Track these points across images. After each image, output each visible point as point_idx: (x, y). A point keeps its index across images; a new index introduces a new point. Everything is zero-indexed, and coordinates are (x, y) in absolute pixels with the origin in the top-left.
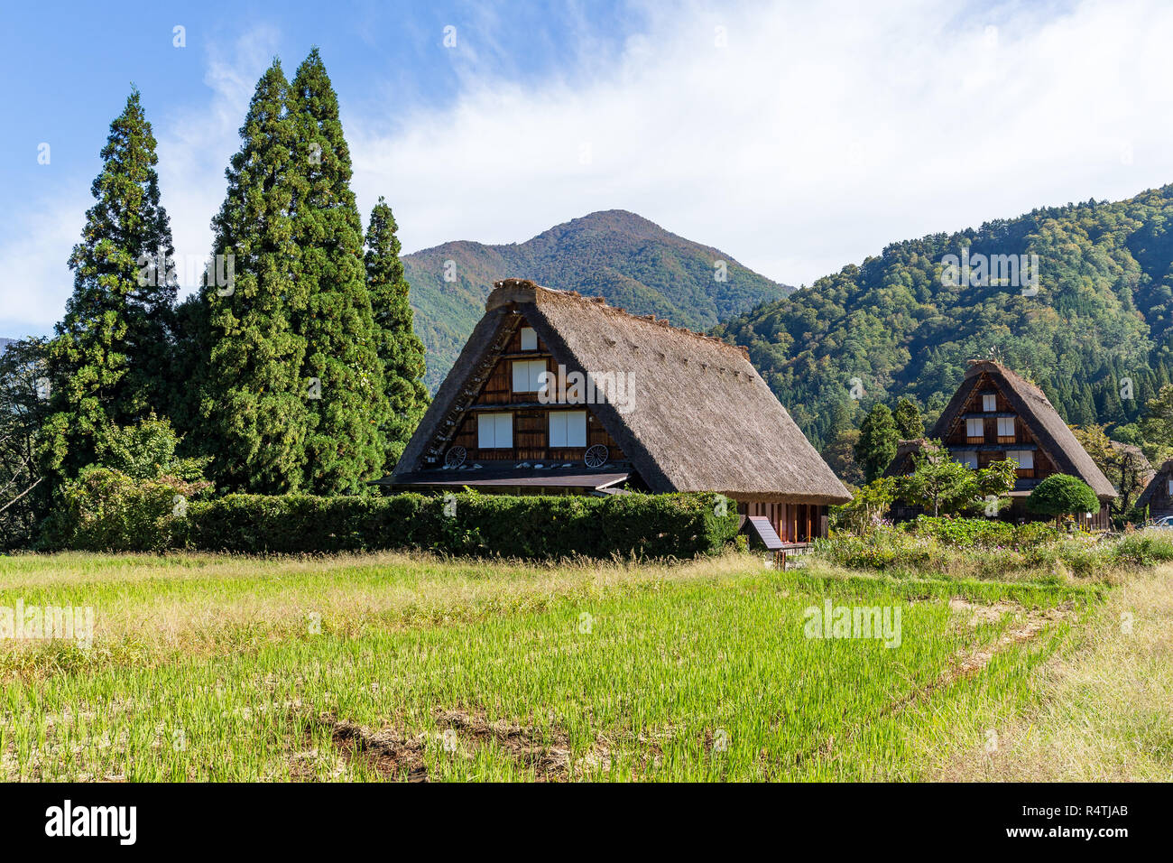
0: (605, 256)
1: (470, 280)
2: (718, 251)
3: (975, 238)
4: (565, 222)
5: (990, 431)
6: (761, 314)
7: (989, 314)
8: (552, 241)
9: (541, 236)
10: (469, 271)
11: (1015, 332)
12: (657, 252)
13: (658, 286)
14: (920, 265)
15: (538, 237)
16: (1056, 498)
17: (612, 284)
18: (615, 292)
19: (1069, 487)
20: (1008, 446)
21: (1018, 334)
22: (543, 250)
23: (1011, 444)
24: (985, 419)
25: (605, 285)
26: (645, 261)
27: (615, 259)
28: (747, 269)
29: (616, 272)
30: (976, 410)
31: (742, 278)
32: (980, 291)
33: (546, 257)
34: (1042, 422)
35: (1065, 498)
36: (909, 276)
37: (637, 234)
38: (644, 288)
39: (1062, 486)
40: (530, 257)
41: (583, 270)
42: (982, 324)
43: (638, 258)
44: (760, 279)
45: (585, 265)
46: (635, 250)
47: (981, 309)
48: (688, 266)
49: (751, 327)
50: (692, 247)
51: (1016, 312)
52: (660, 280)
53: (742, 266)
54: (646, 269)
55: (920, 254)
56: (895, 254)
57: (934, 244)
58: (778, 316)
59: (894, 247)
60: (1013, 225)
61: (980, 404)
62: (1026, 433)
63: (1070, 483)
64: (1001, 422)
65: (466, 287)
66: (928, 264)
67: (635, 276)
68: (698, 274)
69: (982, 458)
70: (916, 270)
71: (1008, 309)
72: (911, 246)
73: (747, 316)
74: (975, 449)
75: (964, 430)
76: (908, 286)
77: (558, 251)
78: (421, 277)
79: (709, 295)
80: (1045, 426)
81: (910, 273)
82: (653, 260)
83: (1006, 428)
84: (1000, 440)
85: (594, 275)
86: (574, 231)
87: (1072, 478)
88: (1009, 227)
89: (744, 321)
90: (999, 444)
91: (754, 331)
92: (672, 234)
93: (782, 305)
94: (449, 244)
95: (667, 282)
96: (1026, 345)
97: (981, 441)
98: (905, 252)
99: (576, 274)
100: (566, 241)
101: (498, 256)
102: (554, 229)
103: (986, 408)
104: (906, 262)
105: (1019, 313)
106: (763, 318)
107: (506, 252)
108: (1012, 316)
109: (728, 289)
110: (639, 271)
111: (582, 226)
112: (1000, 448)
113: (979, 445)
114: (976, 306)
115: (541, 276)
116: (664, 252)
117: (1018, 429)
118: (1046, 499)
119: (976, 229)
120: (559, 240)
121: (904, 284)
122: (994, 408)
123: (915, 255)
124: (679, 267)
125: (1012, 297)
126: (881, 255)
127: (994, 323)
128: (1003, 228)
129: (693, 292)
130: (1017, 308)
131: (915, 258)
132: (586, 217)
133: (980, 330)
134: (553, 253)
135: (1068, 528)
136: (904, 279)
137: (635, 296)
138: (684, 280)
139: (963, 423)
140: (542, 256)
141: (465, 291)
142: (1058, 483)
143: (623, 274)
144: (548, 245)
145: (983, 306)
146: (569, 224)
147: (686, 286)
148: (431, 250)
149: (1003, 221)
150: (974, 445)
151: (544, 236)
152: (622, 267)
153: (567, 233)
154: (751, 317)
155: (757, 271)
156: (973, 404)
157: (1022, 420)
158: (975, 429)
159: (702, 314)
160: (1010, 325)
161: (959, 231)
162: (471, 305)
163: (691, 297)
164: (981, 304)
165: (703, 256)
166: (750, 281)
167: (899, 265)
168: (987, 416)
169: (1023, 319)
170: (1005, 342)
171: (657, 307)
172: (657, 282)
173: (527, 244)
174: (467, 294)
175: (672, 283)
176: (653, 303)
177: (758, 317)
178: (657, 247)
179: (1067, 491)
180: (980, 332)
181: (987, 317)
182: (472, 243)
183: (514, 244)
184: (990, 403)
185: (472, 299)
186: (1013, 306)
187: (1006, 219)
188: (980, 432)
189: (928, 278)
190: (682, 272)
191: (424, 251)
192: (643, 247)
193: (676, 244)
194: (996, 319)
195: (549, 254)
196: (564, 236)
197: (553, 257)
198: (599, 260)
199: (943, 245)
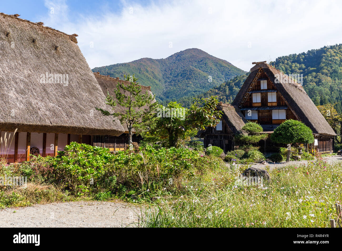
0: (190, 63)
1: (149, 70)
2: (226, 61)
3: (306, 55)
4: (178, 52)
5: (264, 100)
6: (237, 79)
7: (309, 79)
8: (174, 58)
9: (171, 56)
10: (148, 67)
11: (317, 85)
12: (207, 61)
13: (207, 72)
14: (287, 64)
15: (170, 57)
16: (286, 134)
17: (192, 71)
18: (193, 74)
19: (294, 127)
20: (273, 107)
21: (319, 85)
22: (171, 60)
23: (274, 107)
24: (261, 93)
25: (190, 71)
26: (203, 64)
27: (193, 63)
28: (235, 67)
29: (194, 67)
30: (258, 89)
31: (233, 69)
32: (306, 72)
33: (172, 63)
34: (290, 94)
35: (291, 134)
36: (284, 67)
37: (201, 56)
38: (202, 72)
39: (290, 127)
40: (167, 63)
41: (184, 67)
42: (307, 82)
43: (201, 63)
44: (239, 70)
45: (184, 65)
46: (200, 60)
47: (307, 77)
48: (216, 65)
49: (233, 84)
50: (217, 60)
51: (318, 79)
52: (207, 70)
53: (233, 66)
54: (203, 66)
55: (288, 61)
56: (280, 60)
57: (292, 57)
58: (242, 80)
59: (280, 58)
60: (318, 51)
61: (259, 85)
62: (282, 100)
63: (295, 125)
64: (269, 94)
65: (147, 72)
66: (290, 64)
67: (199, 69)
68: (219, 68)
69: (260, 114)
70: (286, 66)
71: (315, 77)
72: (285, 58)
73: (233, 80)
74: (256, 109)
75: (251, 99)
76: (284, 71)
77: (176, 61)
78: (133, 68)
79: (222, 74)
80: (291, 96)
81: (284, 66)
82: (205, 64)
83: (272, 98)
84: (269, 104)
85: (187, 68)
86: (181, 55)
87: (298, 123)
88: (316, 52)
89: (231, 82)
90: (268, 107)
91: (234, 85)
92: (211, 56)
93: (243, 77)
94: (142, 59)
95: (209, 70)
96: (321, 89)
97: (260, 105)
98: (283, 60)
99: (181, 68)
100: (179, 58)
101: (157, 63)
102: (175, 54)
103: (262, 88)
104: (283, 63)
105: (319, 79)
106: (237, 81)
107: (160, 61)
108: (317, 80)
109: (229, 72)
110: (201, 67)
111: (183, 53)
112: (268, 108)
113: (259, 107)
114: (305, 77)
115: (171, 69)
116: (209, 61)
117: (278, 98)
118: (280, 134)
119: (306, 52)
120: (176, 57)
121: (282, 70)
122: (266, 87)
123: (286, 61)
124: (213, 66)
125: (317, 74)
126: (275, 61)
127: (311, 82)
128: (314, 52)
129: (218, 74)
130: (318, 77)
131: (286, 62)
132: (185, 50)
133: (306, 84)
134: (174, 62)
135: (299, 151)
136: (282, 69)
137: (199, 75)
138: (215, 70)
139: (251, 95)
140: (171, 62)
141: (147, 73)
142: (288, 125)
143: (196, 68)
144: (173, 59)
145: (308, 77)
146: (180, 52)
147: (215, 72)
148: (137, 61)
149: (314, 50)
150: (256, 107)
151: (172, 56)
152: (196, 66)
153: (179, 55)
154: (234, 81)
155: (238, 67)
156: (255, 86)
157: (280, 94)
158: (257, 98)
159: (220, 80)
160: (316, 83)
161: (300, 53)
162: (148, 78)
163: (217, 75)
164: (307, 76)
165: (221, 62)
166: (236, 70)
167: (281, 64)
168: (262, 92)
169: (320, 81)
170: (313, 88)
171: (206, 78)
172: (206, 71)
173: (166, 59)
174: (147, 74)
175: (211, 71)
176: (205, 77)
177: (236, 80)
178: (207, 60)
179: (293, 129)
180: (306, 85)
181: (308, 80)
182: (149, 58)
183: (162, 59)
184: (264, 85)
185: (149, 75)
186: (317, 77)
187: (315, 49)
188: (259, 100)
189: (290, 68)
190: (214, 67)
191: (135, 61)
192: (202, 59)
193: (213, 59)
194: (311, 81)
195: (173, 62)
196: (178, 56)
197: (174, 63)
198: (189, 64)
199: (295, 57)
